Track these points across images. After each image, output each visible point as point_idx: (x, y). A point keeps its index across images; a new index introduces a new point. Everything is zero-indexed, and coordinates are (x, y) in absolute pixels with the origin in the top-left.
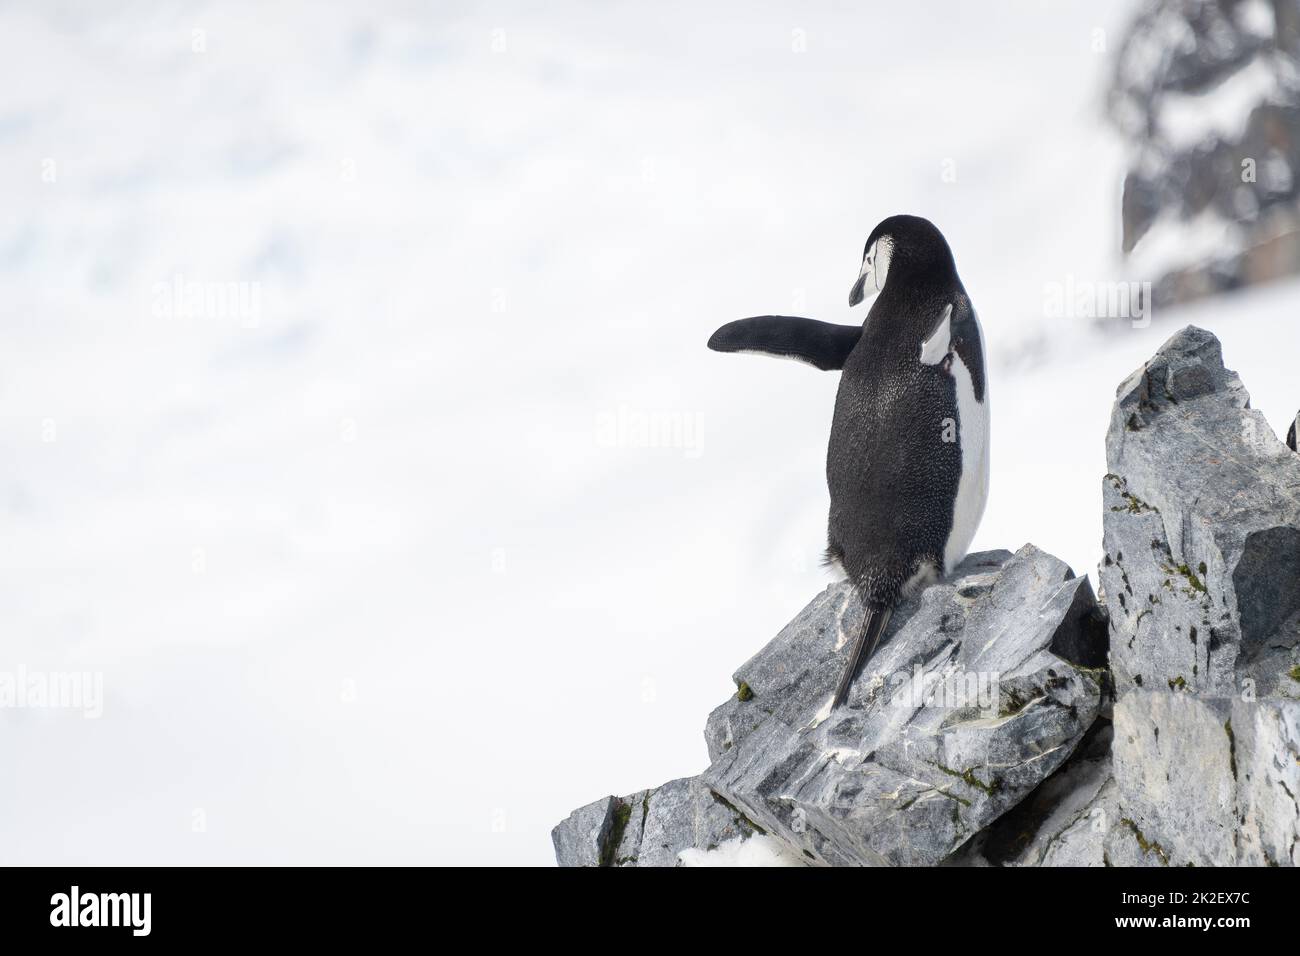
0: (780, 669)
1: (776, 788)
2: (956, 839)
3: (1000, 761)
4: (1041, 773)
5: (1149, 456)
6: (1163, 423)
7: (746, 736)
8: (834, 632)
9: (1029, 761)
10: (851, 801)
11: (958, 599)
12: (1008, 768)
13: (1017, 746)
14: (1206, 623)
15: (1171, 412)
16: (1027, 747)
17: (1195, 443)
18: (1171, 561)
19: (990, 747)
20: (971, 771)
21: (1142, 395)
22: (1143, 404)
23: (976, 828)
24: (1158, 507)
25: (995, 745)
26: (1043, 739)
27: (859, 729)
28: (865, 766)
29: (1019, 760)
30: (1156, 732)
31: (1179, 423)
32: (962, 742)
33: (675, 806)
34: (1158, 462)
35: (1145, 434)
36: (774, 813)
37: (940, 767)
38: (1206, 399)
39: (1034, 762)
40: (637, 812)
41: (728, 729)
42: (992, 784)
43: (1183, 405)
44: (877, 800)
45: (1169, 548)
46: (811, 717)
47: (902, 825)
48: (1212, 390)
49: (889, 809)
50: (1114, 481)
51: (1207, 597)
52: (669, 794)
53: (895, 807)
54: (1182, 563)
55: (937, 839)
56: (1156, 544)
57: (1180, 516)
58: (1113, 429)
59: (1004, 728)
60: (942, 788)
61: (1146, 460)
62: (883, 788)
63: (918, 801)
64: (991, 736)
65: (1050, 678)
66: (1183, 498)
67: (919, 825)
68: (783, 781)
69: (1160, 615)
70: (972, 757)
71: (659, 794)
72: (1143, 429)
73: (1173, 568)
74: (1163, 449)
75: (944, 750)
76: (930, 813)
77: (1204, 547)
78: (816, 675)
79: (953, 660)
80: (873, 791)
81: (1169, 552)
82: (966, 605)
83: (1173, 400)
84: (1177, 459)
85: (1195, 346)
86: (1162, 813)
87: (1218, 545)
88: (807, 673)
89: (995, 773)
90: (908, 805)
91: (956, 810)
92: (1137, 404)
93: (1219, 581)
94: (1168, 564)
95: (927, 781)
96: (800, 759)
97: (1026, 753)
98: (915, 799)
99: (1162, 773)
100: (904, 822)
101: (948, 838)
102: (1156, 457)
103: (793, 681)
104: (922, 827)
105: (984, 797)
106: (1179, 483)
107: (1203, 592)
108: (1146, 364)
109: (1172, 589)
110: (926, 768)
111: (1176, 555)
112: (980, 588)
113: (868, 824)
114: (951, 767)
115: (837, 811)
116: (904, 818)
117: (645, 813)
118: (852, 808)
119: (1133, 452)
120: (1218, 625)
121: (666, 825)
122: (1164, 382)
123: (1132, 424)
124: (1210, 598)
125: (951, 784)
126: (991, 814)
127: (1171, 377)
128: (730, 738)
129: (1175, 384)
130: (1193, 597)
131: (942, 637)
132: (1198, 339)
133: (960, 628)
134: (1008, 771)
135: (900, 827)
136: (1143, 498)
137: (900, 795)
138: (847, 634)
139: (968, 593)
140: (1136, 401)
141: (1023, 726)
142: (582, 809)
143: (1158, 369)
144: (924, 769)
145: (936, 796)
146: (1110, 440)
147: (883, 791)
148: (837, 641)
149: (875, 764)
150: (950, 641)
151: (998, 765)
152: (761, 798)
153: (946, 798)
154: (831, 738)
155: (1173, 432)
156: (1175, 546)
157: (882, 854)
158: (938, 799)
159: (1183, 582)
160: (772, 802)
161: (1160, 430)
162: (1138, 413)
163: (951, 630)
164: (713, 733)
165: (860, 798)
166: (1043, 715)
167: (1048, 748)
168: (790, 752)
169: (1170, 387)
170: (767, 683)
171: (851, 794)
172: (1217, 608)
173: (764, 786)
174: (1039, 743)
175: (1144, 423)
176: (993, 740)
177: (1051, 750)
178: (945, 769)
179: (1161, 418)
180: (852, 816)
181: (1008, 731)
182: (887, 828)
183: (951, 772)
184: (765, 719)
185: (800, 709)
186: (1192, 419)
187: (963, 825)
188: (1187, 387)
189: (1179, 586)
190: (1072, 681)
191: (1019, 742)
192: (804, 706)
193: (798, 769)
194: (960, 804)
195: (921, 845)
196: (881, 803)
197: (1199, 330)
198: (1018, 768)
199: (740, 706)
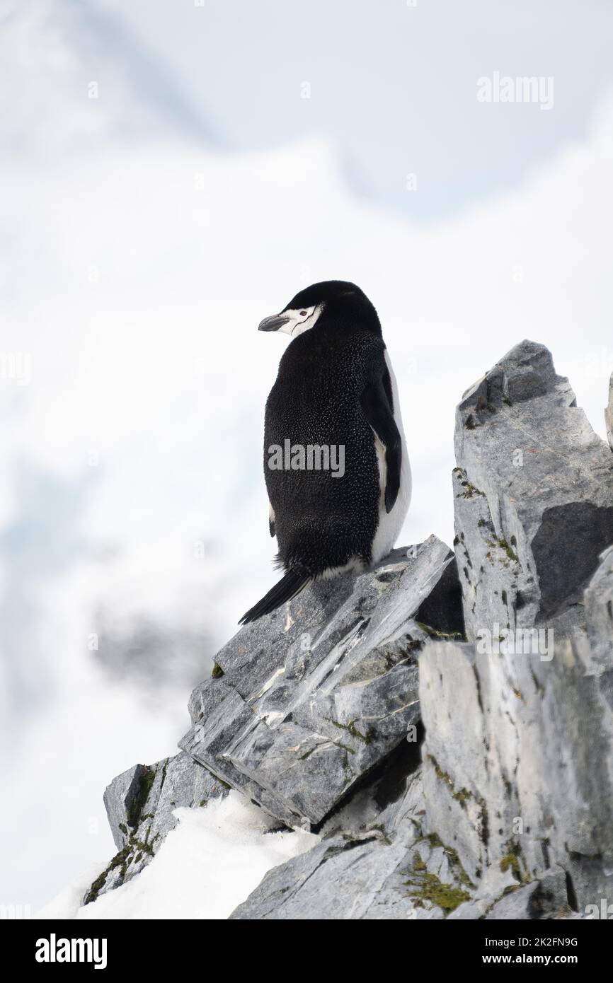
0: (241, 650)
1: (223, 748)
2: (346, 782)
3: (371, 714)
4: (405, 723)
5: (479, 449)
6: (496, 422)
7: (216, 706)
8: (284, 617)
9: (394, 713)
10: (263, 754)
11: (376, 584)
12: (378, 720)
13: (383, 701)
14: (513, 586)
15: (505, 413)
16: (392, 701)
17: (520, 437)
18: (495, 537)
19: (362, 702)
20: (352, 724)
21: (480, 399)
22: (481, 407)
23: (359, 773)
24: (485, 492)
25: (366, 700)
26: (405, 693)
27: (290, 695)
28: (284, 725)
29: (386, 713)
30: (441, 677)
31: (510, 422)
32: (345, 699)
33: (184, 770)
34: (485, 454)
35: (478, 432)
36: (221, 769)
37: (334, 722)
38: (537, 400)
39: (398, 713)
40: (159, 777)
41: (202, 701)
42: (367, 734)
43: (516, 407)
44: (282, 752)
45: (493, 526)
46: (261, 688)
47: (302, 773)
48: (544, 393)
49: (292, 760)
50: (458, 473)
51: (518, 565)
52: (181, 761)
53: (297, 757)
54: (502, 538)
55: (330, 783)
56: (482, 523)
57: (497, 498)
58: (457, 430)
59: (371, 685)
60: (335, 740)
61: (476, 453)
62: (290, 743)
63: (315, 752)
64: (361, 693)
65: (409, 642)
66: (499, 482)
67: (316, 772)
68: (228, 742)
69: (486, 583)
70: (351, 712)
71: (175, 762)
72: (478, 428)
73: (496, 543)
74: (492, 443)
75: (335, 708)
76: (324, 761)
77: (513, 523)
78: (269, 653)
79: (361, 634)
80: (280, 745)
81: (493, 530)
82: (381, 588)
83: (509, 403)
84: (502, 450)
85: (528, 357)
86: (447, 746)
87: (521, 520)
88: (262, 652)
89: (369, 724)
90: (307, 755)
91: (346, 757)
92: (475, 407)
93: (523, 551)
94: (492, 539)
95: (326, 735)
96: (241, 722)
97: (391, 706)
98: (313, 750)
99: (445, 712)
100: (303, 771)
101: (339, 782)
102: (484, 450)
103: (251, 659)
104: (318, 773)
105: (363, 746)
106: (498, 470)
107: (515, 561)
108: (486, 373)
109: (492, 560)
110: (325, 724)
111: (498, 532)
112: (393, 573)
113: (275, 773)
114: (340, 722)
115: (250, 763)
116: (303, 767)
117: (164, 777)
118: (263, 760)
119: (470, 447)
120: (523, 587)
121: (175, 786)
122: (501, 388)
123: (469, 424)
124: (520, 566)
125: (341, 736)
126: (370, 760)
127: (506, 383)
128: (203, 709)
129: (510, 389)
130: (507, 566)
131: (357, 615)
132: (531, 351)
133: (374, 608)
134: (379, 722)
135: (299, 774)
136: (476, 486)
137: (301, 747)
138: (294, 617)
139: (383, 578)
140: (473, 404)
141: (388, 683)
142: (119, 777)
143: (496, 377)
144: (323, 725)
145: (330, 747)
146: (457, 438)
147: (290, 745)
148: (286, 624)
149: (292, 723)
150: (362, 618)
151: (370, 718)
152: (211, 757)
153: (338, 748)
154: (267, 703)
155: (504, 429)
156: (496, 524)
157: (286, 797)
158: (331, 749)
159: (500, 553)
160: (219, 760)
161: (493, 427)
162: (474, 414)
163: (366, 610)
164: (193, 706)
165: (270, 752)
166: (404, 673)
167: (409, 701)
168: (235, 717)
169: (506, 392)
170: (231, 662)
171: (264, 749)
172: (525, 574)
173: (213, 746)
174: (402, 697)
175: (479, 423)
176: (364, 696)
177: (412, 703)
178: (336, 723)
179: (495, 418)
180: (262, 767)
181: (375, 687)
182: (290, 775)
183: (341, 726)
184: (230, 692)
185: (255, 682)
186: (522, 418)
187: (351, 770)
188: (521, 391)
189: (497, 557)
190: (424, 643)
191: (385, 696)
192: (259, 680)
193: (239, 732)
194: (348, 752)
195: (318, 788)
196: (285, 755)
197: (533, 343)
198: (387, 719)
199: (213, 682)
